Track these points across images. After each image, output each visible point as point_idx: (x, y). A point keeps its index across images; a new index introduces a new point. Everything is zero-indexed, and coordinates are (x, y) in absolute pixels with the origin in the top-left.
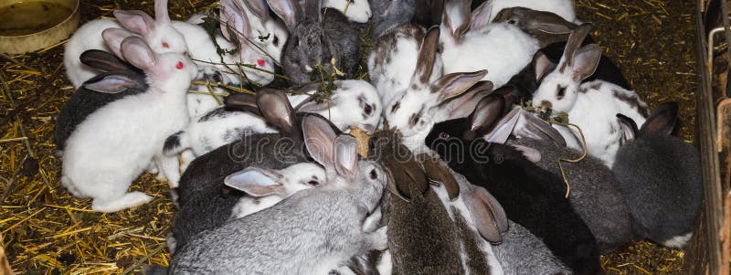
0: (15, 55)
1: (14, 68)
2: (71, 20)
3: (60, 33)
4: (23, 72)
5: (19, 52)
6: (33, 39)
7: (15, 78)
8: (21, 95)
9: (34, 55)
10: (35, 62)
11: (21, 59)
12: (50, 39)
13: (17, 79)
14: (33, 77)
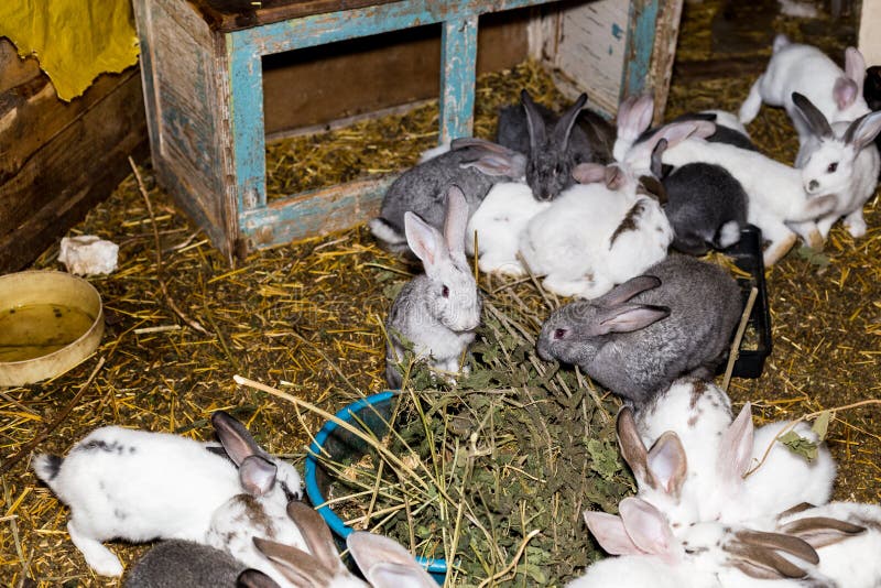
0: (10, 388)
1: (6, 409)
2: (89, 336)
3: (73, 355)
4: (18, 415)
5: (15, 385)
6: (35, 366)
7: (6, 424)
8: (12, 452)
9: (36, 389)
10: (36, 398)
11: (17, 393)
12: (58, 365)
13: (8, 426)
14: (31, 423)
